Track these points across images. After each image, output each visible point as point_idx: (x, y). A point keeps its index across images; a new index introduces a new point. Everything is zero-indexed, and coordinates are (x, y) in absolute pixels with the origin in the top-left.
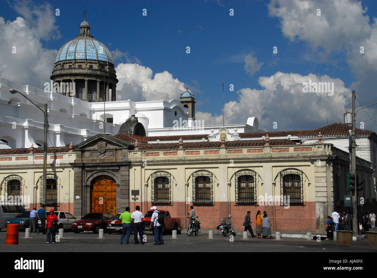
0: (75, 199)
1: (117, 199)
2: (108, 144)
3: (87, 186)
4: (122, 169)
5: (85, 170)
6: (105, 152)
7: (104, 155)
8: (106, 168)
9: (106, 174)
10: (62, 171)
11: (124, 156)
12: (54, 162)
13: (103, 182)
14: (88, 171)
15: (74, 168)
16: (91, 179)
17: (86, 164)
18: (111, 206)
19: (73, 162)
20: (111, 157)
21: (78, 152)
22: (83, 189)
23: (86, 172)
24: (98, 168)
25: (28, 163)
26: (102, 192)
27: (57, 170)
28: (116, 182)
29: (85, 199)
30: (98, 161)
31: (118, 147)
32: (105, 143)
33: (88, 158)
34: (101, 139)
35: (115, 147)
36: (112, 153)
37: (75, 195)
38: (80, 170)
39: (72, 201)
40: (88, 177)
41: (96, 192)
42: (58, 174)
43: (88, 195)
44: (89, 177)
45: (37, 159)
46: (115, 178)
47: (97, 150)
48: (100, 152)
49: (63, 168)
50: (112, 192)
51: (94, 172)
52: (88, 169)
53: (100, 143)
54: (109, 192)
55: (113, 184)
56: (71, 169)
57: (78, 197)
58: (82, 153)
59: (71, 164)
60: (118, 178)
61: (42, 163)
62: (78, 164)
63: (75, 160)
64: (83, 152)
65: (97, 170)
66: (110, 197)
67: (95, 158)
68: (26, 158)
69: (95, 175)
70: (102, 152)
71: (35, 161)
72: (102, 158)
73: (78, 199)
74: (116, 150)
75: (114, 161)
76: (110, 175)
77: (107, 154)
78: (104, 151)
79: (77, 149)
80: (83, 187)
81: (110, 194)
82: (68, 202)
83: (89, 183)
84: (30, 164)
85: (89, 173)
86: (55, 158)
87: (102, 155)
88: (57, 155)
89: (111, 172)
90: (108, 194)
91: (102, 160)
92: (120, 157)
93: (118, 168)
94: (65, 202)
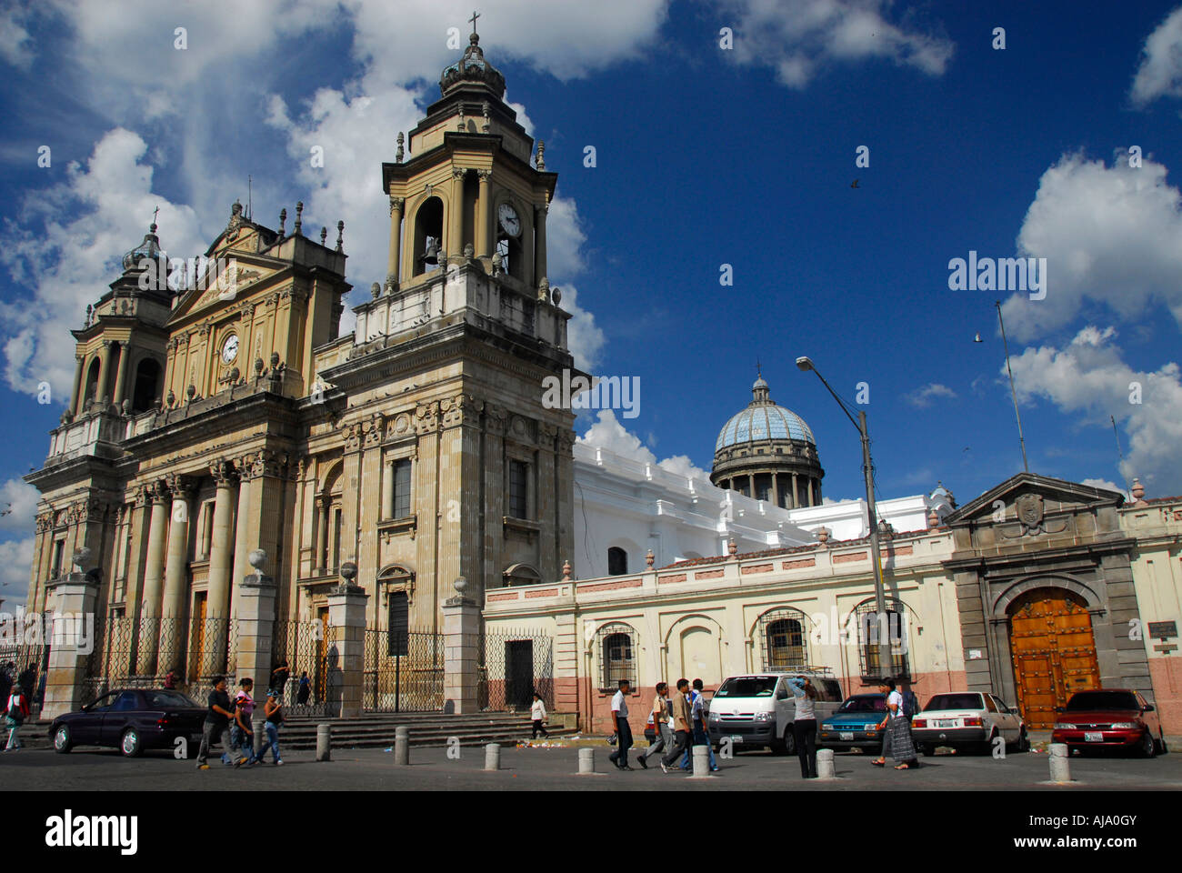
0: (967, 660)
1: (1099, 653)
2: (1045, 500)
3: (996, 623)
4: (1106, 562)
5: (985, 579)
6: (1041, 523)
7: (1037, 531)
8: (1053, 567)
9: (1051, 583)
10: (917, 588)
11: (1108, 527)
12: (891, 563)
13: (1040, 607)
14: (994, 580)
15: (956, 576)
16: (1006, 601)
17: (989, 559)
18: (1079, 674)
19: (949, 558)
20: (1063, 536)
21: (960, 530)
22: (988, 629)
23: (991, 583)
24: (1027, 570)
25: (818, 575)
26: (1041, 635)
27: (900, 585)
28: (1088, 605)
29: (997, 659)
30: (1023, 550)
31: (1080, 505)
32: (1039, 497)
33: (987, 543)
34: (1026, 489)
35: (1070, 506)
36: (1061, 524)
37: (967, 649)
38: (974, 578)
39: (958, 665)
40: (996, 597)
41: (1023, 636)
42: (902, 596)
43: (1004, 646)
44: (999, 597)
45: (839, 561)
46: (1083, 593)
47: (1018, 519)
48: (1024, 525)
49: (919, 578)
50: (1073, 633)
51: (1013, 582)
52: (996, 573)
53: (1022, 499)
54: (1063, 633)
55: (1074, 612)
56: (943, 579)
57: (975, 654)
58: (971, 532)
59: (945, 564)
60: (1096, 589)
62: (966, 561)
63: (954, 554)
64: (973, 528)
65: (1025, 574)
66: (1071, 649)
67: (1013, 542)
68: (810, 563)
69: (1019, 591)
70: (1033, 524)
71: (836, 566)
72: (1035, 539)
73: (977, 659)
74: (1076, 512)
75: (1074, 543)
76: (1066, 585)
77: (1046, 526)
78: (1040, 519)
79: (957, 522)
80: (987, 623)
81: (1068, 639)
82: (945, 669)
83: (1001, 613)
84: (826, 575)
85: (998, 585)
86: (891, 553)
87: (1032, 532)
88: (895, 546)
89: (1069, 576)
90: (1060, 639)
91: (1035, 544)
92: (1092, 531)
93: (1090, 563)
94: (937, 669)
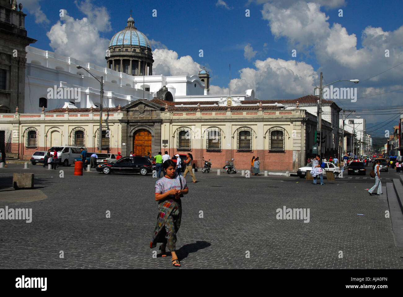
0: (122, 145)
1: (152, 146)
2: (146, 107)
3: (130, 136)
4: (156, 124)
5: (129, 125)
6: (144, 112)
7: (143, 114)
8: (145, 124)
9: (144, 128)
10: (113, 125)
11: (158, 115)
12: (108, 118)
13: (142, 133)
14: (131, 126)
15: (122, 123)
16: (134, 131)
17: (130, 120)
18: (148, 151)
19: (121, 119)
20: (148, 116)
21: (125, 112)
22: (128, 138)
23: (130, 126)
24: (139, 124)
25: (89, 119)
26: (141, 140)
27: (109, 124)
28: (151, 134)
29: (129, 145)
30: (139, 119)
31: (153, 109)
32: (144, 105)
33: (132, 116)
34: (141, 103)
35: (151, 109)
36: (149, 113)
37: (122, 142)
38: (126, 125)
39: (120, 147)
40: (131, 130)
41: (137, 140)
42: (110, 127)
43: (132, 143)
44: (132, 130)
45: (95, 116)
46: (151, 131)
47: (138, 111)
48: (140, 112)
49: (114, 123)
50: (148, 141)
51: (135, 127)
52: (132, 124)
53: (140, 105)
54: (146, 141)
55: (149, 135)
56: (119, 124)
57: (124, 144)
58: (127, 113)
59: (119, 120)
60: (153, 131)
61: (99, 119)
62: (124, 120)
63: (122, 118)
64: (128, 111)
65: (138, 125)
66: (147, 144)
67: (137, 116)
68: (88, 115)
69: (137, 129)
70: (142, 112)
71: (94, 117)
72: (142, 116)
73: (124, 145)
74: (152, 111)
75: (150, 118)
76: (147, 129)
77: (145, 113)
78: (143, 111)
79: (124, 110)
80: (128, 136)
81: (147, 142)
82: (117, 147)
83: (132, 134)
84: (91, 119)
85: (132, 127)
86: (108, 115)
87: (142, 114)
88: (109, 114)
89: (148, 126)
90: (145, 142)
91: (141, 118)
92: (154, 116)
93: (153, 124)
94: (115, 147)
